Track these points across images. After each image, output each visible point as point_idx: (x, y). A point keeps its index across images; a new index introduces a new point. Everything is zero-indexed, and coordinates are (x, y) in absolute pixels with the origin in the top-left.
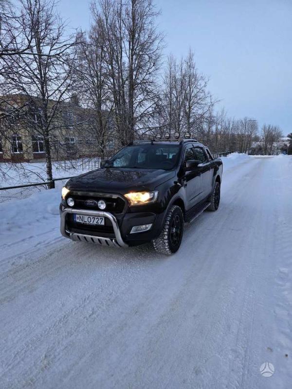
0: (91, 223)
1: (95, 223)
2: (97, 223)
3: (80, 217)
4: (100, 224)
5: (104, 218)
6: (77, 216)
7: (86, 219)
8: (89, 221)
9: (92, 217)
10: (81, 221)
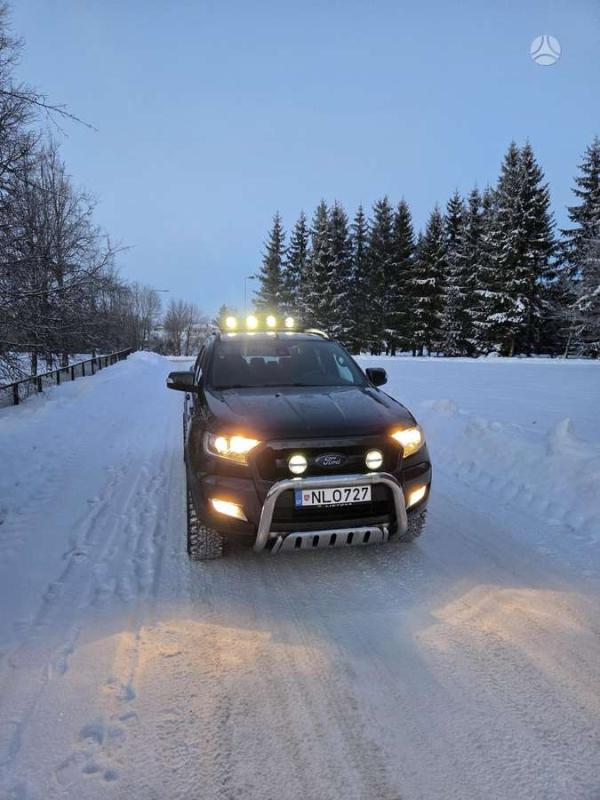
2: (355, 499)
3: (314, 494)
4: (361, 500)
5: (369, 487)
6: (304, 492)
7: (329, 495)
8: (337, 498)
9: (342, 490)
10: (316, 503)
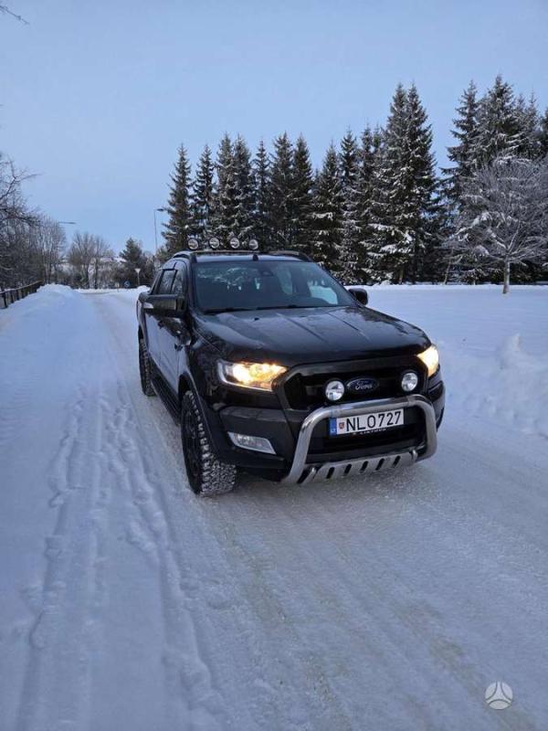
0: (377, 427)
1: (385, 425)
2: (388, 424)
3: (348, 421)
4: (394, 425)
5: (402, 411)
6: (339, 421)
8: (372, 424)
9: (376, 415)
10: (351, 431)
